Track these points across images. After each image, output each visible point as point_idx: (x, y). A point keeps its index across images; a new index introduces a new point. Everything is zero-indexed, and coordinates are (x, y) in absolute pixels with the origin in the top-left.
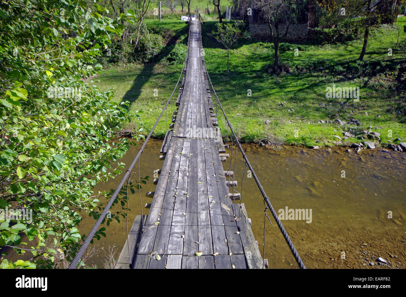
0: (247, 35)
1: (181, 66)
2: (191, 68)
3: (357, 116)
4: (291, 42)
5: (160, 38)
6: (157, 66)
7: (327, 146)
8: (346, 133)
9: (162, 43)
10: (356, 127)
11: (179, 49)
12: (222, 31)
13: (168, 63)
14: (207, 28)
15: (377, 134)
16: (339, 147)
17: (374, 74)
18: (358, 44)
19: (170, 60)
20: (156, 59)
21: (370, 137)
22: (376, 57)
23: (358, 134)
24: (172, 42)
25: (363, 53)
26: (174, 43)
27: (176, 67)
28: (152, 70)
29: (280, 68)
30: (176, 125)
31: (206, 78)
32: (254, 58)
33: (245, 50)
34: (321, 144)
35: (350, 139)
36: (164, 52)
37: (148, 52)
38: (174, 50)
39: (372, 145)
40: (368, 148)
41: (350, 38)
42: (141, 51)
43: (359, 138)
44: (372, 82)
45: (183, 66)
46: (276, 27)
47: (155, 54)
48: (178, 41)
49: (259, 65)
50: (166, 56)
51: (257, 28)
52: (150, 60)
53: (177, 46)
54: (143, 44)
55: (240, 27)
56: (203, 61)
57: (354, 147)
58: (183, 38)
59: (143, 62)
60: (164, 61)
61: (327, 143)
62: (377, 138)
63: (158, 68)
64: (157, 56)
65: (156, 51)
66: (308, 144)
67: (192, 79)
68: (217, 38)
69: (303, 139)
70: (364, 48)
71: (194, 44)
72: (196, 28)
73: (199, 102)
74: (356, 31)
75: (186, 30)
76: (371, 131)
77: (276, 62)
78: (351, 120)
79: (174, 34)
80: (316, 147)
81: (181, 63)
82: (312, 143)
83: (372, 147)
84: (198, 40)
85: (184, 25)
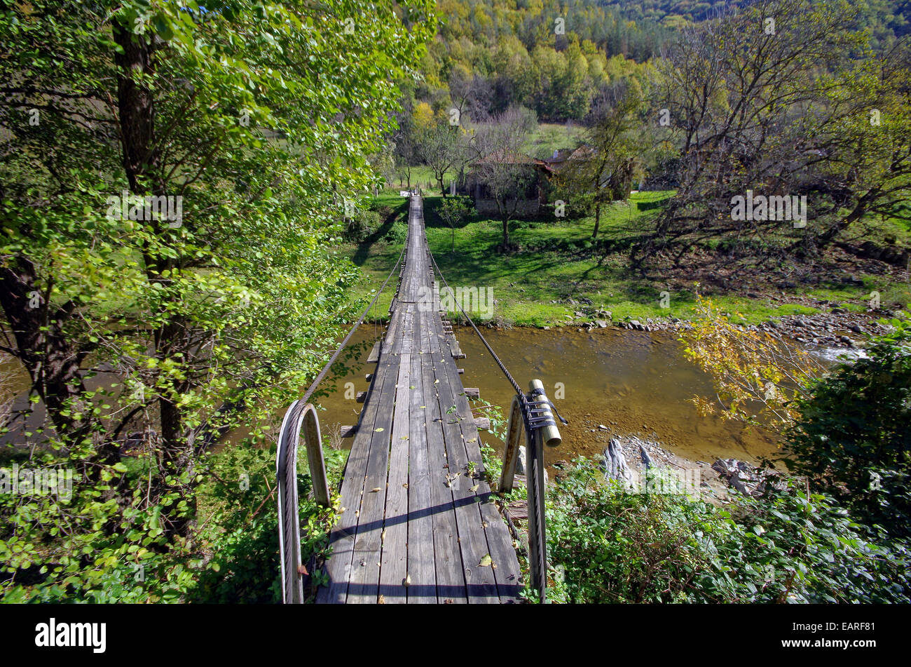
0: (474, 211)
1: (401, 246)
2: (412, 246)
3: (591, 296)
4: (521, 218)
5: (377, 215)
6: (374, 246)
7: (558, 327)
8: (578, 313)
9: (378, 221)
10: (588, 306)
11: (398, 227)
12: (447, 206)
13: (386, 243)
14: (429, 204)
15: (609, 313)
16: (571, 327)
17: (608, 253)
18: (589, 222)
19: (389, 239)
20: (373, 239)
21: (601, 316)
22: (610, 237)
23: (589, 313)
24: (390, 219)
25: (596, 231)
26: (393, 221)
27: (396, 247)
28: (368, 250)
29: (510, 246)
30: (400, 294)
31: (429, 255)
32: (482, 237)
33: (471, 229)
34: (552, 325)
35: (582, 318)
36: (382, 232)
37: (363, 231)
38: (393, 229)
39: (603, 324)
40: (600, 327)
41: (583, 215)
42: (356, 230)
43: (591, 318)
44: (606, 261)
45: (403, 246)
46: (504, 203)
47: (372, 233)
48: (397, 219)
49: (485, 246)
50: (384, 235)
51: (484, 205)
52: (366, 239)
53: (396, 224)
54: (358, 222)
55: (466, 204)
56: (425, 240)
57: (585, 326)
58: (402, 215)
59: (358, 242)
60: (381, 241)
61: (558, 324)
62: (608, 317)
63: (374, 249)
64: (373, 236)
65: (373, 230)
66: (538, 325)
67: (414, 257)
68: (441, 214)
69: (533, 320)
70: (597, 226)
71: (416, 223)
72: (417, 204)
73: (421, 276)
74: (589, 208)
75: (406, 206)
76: (602, 310)
77: (505, 241)
78: (582, 300)
79: (392, 211)
80: (546, 328)
81: (401, 242)
82: (542, 324)
83: (604, 326)
84: (420, 218)
85: (403, 202)
